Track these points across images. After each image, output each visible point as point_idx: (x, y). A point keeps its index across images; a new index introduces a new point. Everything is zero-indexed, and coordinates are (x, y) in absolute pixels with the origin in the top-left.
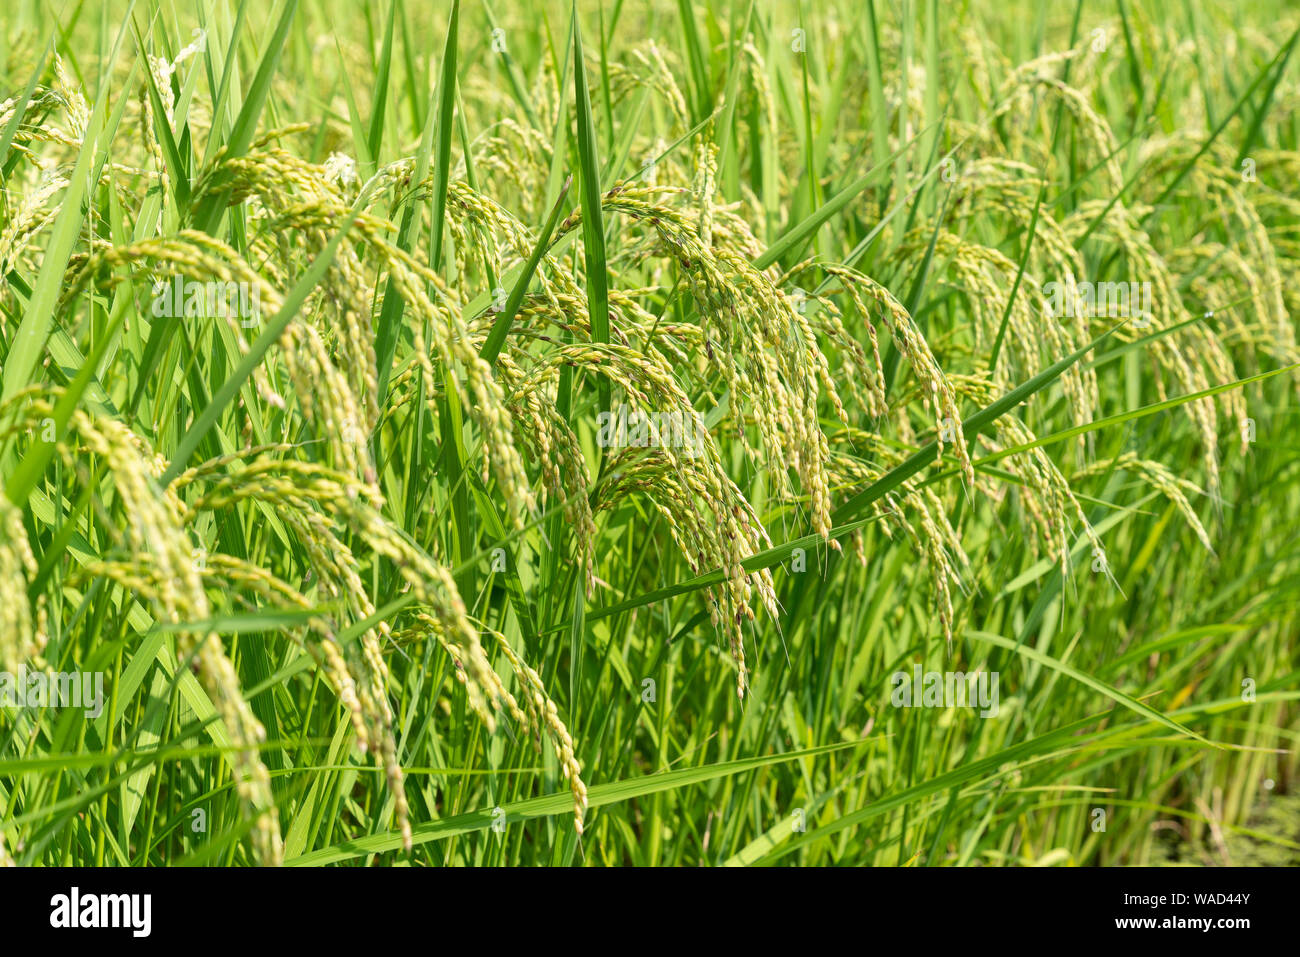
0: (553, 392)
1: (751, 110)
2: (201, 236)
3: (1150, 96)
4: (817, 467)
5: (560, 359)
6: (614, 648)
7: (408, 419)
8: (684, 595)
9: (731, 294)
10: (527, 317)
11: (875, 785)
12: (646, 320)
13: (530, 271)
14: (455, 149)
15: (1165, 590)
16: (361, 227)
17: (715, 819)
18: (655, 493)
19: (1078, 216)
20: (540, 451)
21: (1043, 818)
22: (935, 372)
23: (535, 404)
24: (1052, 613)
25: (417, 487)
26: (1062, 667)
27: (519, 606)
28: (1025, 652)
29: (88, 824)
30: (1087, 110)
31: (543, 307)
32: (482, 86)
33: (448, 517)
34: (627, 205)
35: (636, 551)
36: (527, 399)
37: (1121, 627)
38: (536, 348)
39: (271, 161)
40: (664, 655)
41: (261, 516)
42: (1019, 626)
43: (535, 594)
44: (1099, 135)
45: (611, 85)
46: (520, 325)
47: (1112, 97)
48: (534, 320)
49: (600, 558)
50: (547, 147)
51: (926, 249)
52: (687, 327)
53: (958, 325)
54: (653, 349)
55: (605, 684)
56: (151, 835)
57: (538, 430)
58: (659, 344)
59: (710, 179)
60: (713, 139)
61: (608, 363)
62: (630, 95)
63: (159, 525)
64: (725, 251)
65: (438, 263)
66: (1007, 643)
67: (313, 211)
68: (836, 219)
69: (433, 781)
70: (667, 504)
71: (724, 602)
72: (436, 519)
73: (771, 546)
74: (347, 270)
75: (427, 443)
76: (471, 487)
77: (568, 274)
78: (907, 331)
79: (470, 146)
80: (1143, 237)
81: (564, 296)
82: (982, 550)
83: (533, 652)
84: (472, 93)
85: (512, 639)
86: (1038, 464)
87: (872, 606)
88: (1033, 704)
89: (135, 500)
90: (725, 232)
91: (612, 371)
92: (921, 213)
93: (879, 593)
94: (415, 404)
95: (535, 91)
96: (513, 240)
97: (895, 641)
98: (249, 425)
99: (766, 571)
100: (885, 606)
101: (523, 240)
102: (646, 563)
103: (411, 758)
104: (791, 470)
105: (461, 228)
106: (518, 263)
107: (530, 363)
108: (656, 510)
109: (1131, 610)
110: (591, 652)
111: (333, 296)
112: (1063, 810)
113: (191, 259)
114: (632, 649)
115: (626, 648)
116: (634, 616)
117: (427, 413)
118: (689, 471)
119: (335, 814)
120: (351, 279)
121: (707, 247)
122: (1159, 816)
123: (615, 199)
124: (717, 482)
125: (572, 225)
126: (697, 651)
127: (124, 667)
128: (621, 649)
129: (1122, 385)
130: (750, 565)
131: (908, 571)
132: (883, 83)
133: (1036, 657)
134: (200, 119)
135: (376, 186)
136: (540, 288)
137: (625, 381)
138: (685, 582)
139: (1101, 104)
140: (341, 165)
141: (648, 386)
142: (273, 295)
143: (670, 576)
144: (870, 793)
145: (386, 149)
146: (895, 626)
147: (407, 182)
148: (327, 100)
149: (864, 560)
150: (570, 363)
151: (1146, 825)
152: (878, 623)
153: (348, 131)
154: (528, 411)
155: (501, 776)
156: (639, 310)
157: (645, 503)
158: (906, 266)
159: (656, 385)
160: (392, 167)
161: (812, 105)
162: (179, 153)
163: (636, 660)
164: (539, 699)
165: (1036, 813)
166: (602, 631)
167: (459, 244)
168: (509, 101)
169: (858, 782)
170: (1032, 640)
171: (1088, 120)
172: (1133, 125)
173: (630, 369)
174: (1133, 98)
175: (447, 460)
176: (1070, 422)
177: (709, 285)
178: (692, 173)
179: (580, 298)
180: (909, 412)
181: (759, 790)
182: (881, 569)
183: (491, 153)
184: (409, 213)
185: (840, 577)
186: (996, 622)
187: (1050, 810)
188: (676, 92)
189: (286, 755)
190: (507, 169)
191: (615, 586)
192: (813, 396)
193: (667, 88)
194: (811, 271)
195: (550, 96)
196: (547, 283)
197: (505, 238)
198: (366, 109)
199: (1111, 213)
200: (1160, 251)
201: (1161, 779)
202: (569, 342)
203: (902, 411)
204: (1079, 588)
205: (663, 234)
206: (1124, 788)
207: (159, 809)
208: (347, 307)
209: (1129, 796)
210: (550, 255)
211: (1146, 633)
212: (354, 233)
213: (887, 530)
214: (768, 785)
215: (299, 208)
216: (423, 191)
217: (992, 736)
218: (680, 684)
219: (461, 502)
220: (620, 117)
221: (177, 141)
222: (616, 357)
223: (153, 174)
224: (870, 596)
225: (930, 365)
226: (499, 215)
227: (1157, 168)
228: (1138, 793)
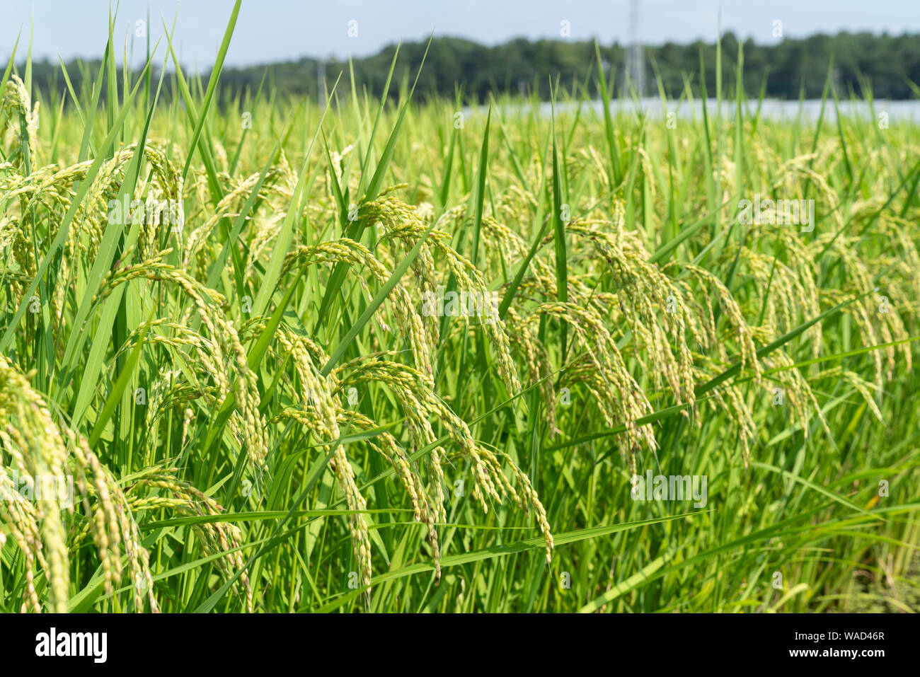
0: (536, 329)
1: (640, 183)
2: (351, 241)
3: (856, 181)
4: (686, 367)
5: (540, 310)
6: (566, 466)
7: (459, 343)
8: (603, 438)
9: (634, 277)
10: (524, 288)
11: (703, 545)
12: (586, 292)
13: (526, 264)
14: (486, 203)
15: (863, 445)
16: (433, 237)
17: (617, 560)
18: (590, 383)
19: (818, 242)
20: (528, 359)
21: (794, 567)
22: (742, 323)
23: (527, 335)
24: (801, 455)
25: (463, 377)
26: (808, 484)
27: (516, 442)
28: (786, 474)
29: (289, 550)
30: (824, 185)
31: (531, 284)
32: (499, 171)
33: (479, 394)
34: (578, 230)
35: (578, 417)
36: (523, 332)
37: (838, 465)
38: (528, 305)
39: (388, 203)
40: (591, 471)
41: (381, 391)
42: (782, 460)
43: (524, 435)
44: (831, 199)
45: (568, 169)
46: (519, 292)
47: (836, 180)
48: (527, 291)
49: (558, 417)
50: (534, 201)
51: (735, 256)
52: (608, 295)
53: (752, 300)
54: (590, 306)
55: (560, 486)
56: (320, 557)
57: (527, 349)
58: (593, 304)
59: (622, 218)
60: (622, 197)
61: (565, 313)
62: (578, 176)
63: (316, 389)
64: (630, 254)
65: (476, 260)
66: (777, 470)
67: (408, 228)
68: (686, 242)
69: (468, 533)
70: (596, 388)
71: (626, 442)
72: (473, 395)
73: (652, 412)
74: (425, 260)
75: (469, 355)
76: (492, 376)
77: (546, 266)
78: (727, 300)
79: (494, 199)
80: (854, 253)
81: (544, 278)
82: (763, 422)
83: (524, 466)
84: (494, 173)
85: (512, 457)
86: (794, 377)
87: (703, 449)
88: (790, 504)
89: (305, 376)
90: (629, 246)
91: (568, 317)
92: (732, 239)
93: (707, 442)
94: (462, 335)
95: (529, 173)
96: (517, 248)
97: (716, 467)
98: (376, 343)
99: (649, 425)
100: (710, 448)
101: (523, 248)
102: (582, 423)
103: (457, 521)
104: (662, 373)
105: (489, 242)
106: (519, 262)
107: (524, 313)
108: (589, 393)
109: (844, 454)
110: (553, 468)
111: (418, 274)
112: (804, 563)
113: (345, 253)
114: (574, 469)
115: (571, 467)
116: (576, 451)
117: (469, 339)
118: (609, 372)
119: (417, 549)
120: (428, 266)
121: (621, 253)
122: (857, 569)
123: (572, 227)
124: (623, 377)
125: (549, 240)
126: (608, 470)
127: (309, 469)
128: (569, 467)
129: (840, 334)
130: (639, 423)
131: (723, 430)
132: (713, 170)
133: (791, 478)
134: (353, 184)
135: (444, 220)
136: (531, 274)
137: (575, 323)
138: (604, 432)
139: (830, 183)
140: (426, 209)
141: (586, 325)
142: (386, 272)
143: (595, 427)
144: (700, 550)
145: (450, 202)
146: (715, 460)
147: (462, 217)
148: (418, 175)
149: (700, 424)
150: (545, 313)
151: (850, 573)
152: (706, 458)
153: (430, 192)
154: (523, 339)
155: (504, 531)
156: (582, 286)
157: (583, 390)
158: (724, 267)
159: (591, 325)
160: (454, 210)
161: (674, 183)
162: (343, 201)
163: (576, 473)
164: (528, 490)
165: (791, 565)
166: (558, 457)
167: (487, 250)
168: (513, 177)
169: (694, 543)
170: (790, 468)
171: (825, 191)
172: (848, 194)
173: (577, 316)
174: (847, 181)
175: (481, 362)
176: (811, 352)
177: (622, 272)
178: (611, 216)
179: (552, 280)
180: (725, 346)
181: (640, 545)
182: (708, 429)
183: (504, 203)
184: (463, 233)
185: (686, 433)
186: (770, 458)
187: (798, 563)
188: (603, 173)
189: (391, 517)
190: (512, 212)
191: (566, 433)
192: (683, 330)
193: (598, 171)
194: (673, 267)
195: (538, 174)
196: (535, 271)
197: (513, 247)
198: (439, 182)
199: (837, 240)
200: (862, 262)
201: (860, 547)
202: (545, 301)
203: (721, 345)
204: (815, 443)
205: (597, 247)
206: (838, 551)
207: (325, 543)
208: (425, 279)
209: (841, 556)
210: (536, 256)
211: (852, 470)
212: (430, 240)
213: (713, 407)
214: (645, 542)
215: (401, 226)
216: (470, 222)
217: (767, 521)
218: (599, 487)
219: (487, 384)
220: (572, 187)
221: (343, 194)
222: (570, 310)
223: (330, 212)
224: (702, 443)
225: (739, 319)
226: (510, 235)
227: (859, 218)
228: (846, 555)
